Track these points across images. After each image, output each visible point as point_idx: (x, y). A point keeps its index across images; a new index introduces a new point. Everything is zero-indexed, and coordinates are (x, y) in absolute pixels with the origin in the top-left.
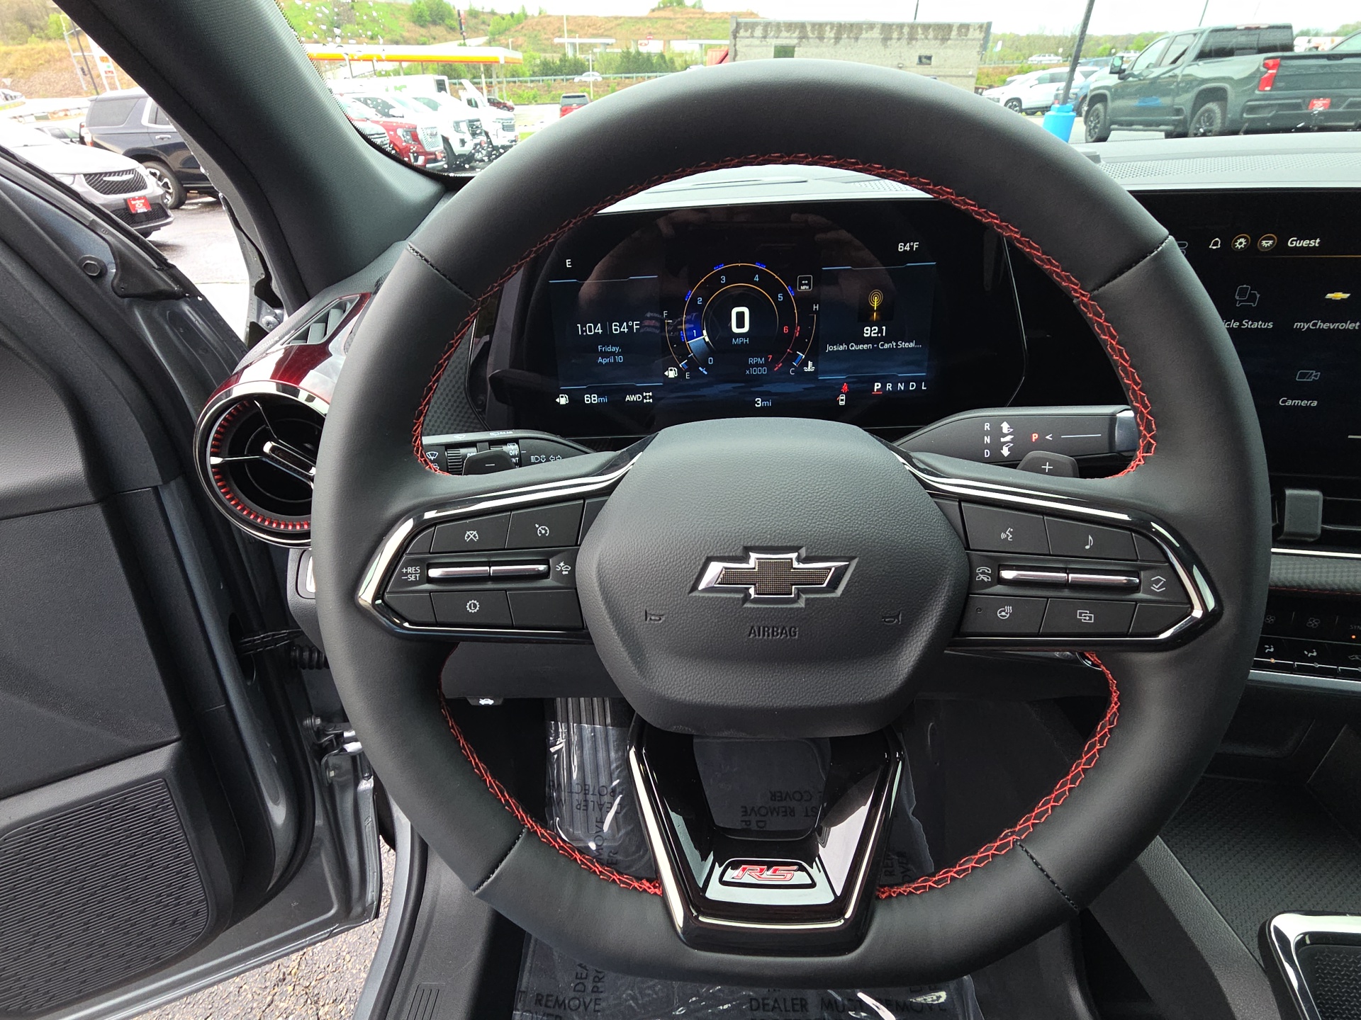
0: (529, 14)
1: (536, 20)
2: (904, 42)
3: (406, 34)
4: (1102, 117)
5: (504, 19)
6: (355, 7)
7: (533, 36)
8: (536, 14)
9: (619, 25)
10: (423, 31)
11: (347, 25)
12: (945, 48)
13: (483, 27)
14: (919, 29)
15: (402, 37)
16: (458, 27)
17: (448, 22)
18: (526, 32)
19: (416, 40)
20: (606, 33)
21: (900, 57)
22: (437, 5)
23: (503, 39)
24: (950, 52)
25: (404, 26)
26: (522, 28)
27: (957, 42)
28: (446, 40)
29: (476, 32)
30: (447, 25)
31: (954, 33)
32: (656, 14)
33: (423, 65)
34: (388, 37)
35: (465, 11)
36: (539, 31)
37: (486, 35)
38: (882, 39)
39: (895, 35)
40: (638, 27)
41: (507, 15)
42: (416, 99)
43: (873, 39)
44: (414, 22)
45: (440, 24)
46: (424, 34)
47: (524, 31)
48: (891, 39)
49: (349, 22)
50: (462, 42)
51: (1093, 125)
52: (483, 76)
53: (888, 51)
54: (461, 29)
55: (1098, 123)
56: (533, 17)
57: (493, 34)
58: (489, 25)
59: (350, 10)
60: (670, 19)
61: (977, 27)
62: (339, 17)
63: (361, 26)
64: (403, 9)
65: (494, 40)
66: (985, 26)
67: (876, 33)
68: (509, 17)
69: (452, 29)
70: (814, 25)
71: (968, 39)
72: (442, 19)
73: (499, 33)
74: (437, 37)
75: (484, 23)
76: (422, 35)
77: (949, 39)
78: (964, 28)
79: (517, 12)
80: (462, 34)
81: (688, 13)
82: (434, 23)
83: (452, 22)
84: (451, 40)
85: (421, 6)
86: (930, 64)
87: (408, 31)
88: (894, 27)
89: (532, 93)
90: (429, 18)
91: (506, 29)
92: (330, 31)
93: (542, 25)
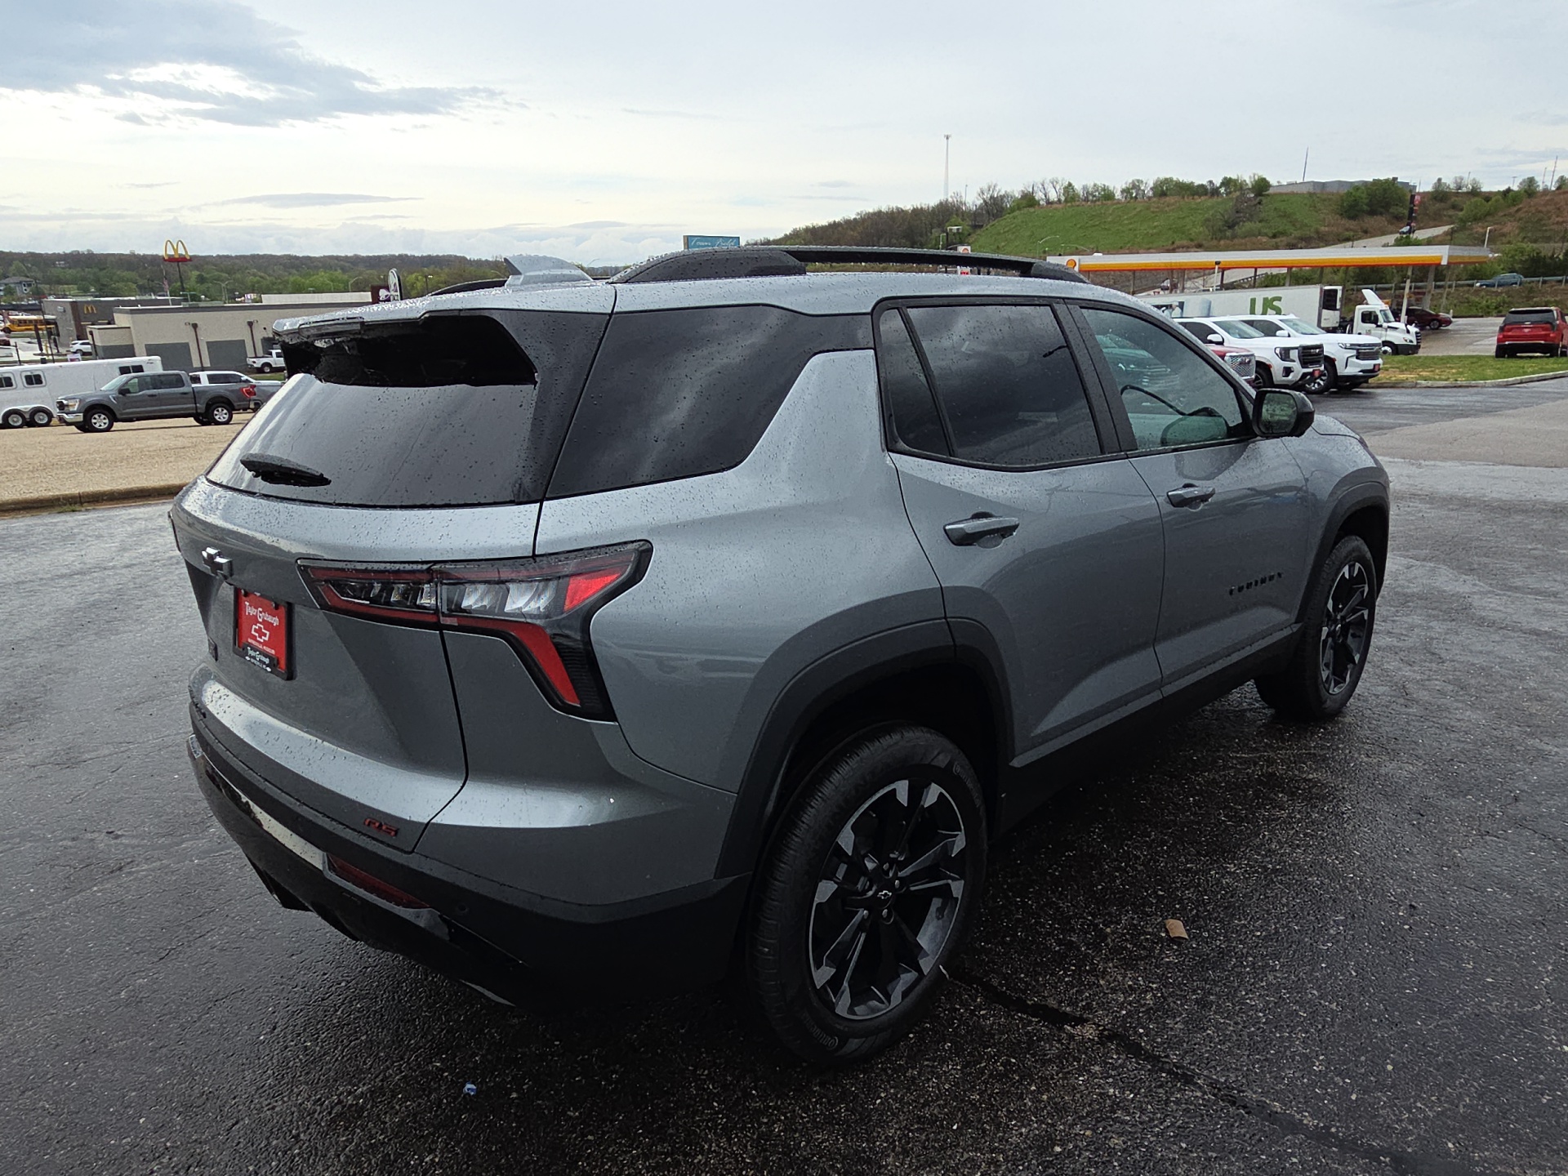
3: (1323, 229)
5: (1488, 200)
6: (1264, 201)
7: (1534, 220)
10: (1350, 223)
11: (1246, 224)
13: (1451, 212)
15: (1317, 232)
16: (1407, 216)
17: (1392, 209)
18: (1523, 215)
19: (1336, 235)
22: (1385, 190)
23: (1478, 226)
25: (1325, 219)
26: (1518, 209)
29: (1436, 220)
30: (1391, 215)
34: (1297, 234)
37: (1448, 225)
44: (1342, 215)
45: (1381, 214)
46: (1352, 227)
47: (1521, 214)
49: (1250, 219)
50: (1403, 237)
52: (1408, 281)
54: (1410, 217)
57: (1463, 221)
58: (1461, 209)
59: (1255, 205)
62: (1239, 215)
63: (1264, 223)
64: (1330, 200)
69: (1397, 218)
72: (1385, 207)
73: (1475, 220)
74: (1370, 229)
75: (1454, 207)
76: (1347, 230)
80: (1409, 224)
82: (1372, 213)
83: (1400, 210)
85: (1358, 193)
87: (1328, 226)
89: (1494, 301)
90: (1365, 207)
91: (1489, 214)
92: (1220, 231)
93: (1556, 204)
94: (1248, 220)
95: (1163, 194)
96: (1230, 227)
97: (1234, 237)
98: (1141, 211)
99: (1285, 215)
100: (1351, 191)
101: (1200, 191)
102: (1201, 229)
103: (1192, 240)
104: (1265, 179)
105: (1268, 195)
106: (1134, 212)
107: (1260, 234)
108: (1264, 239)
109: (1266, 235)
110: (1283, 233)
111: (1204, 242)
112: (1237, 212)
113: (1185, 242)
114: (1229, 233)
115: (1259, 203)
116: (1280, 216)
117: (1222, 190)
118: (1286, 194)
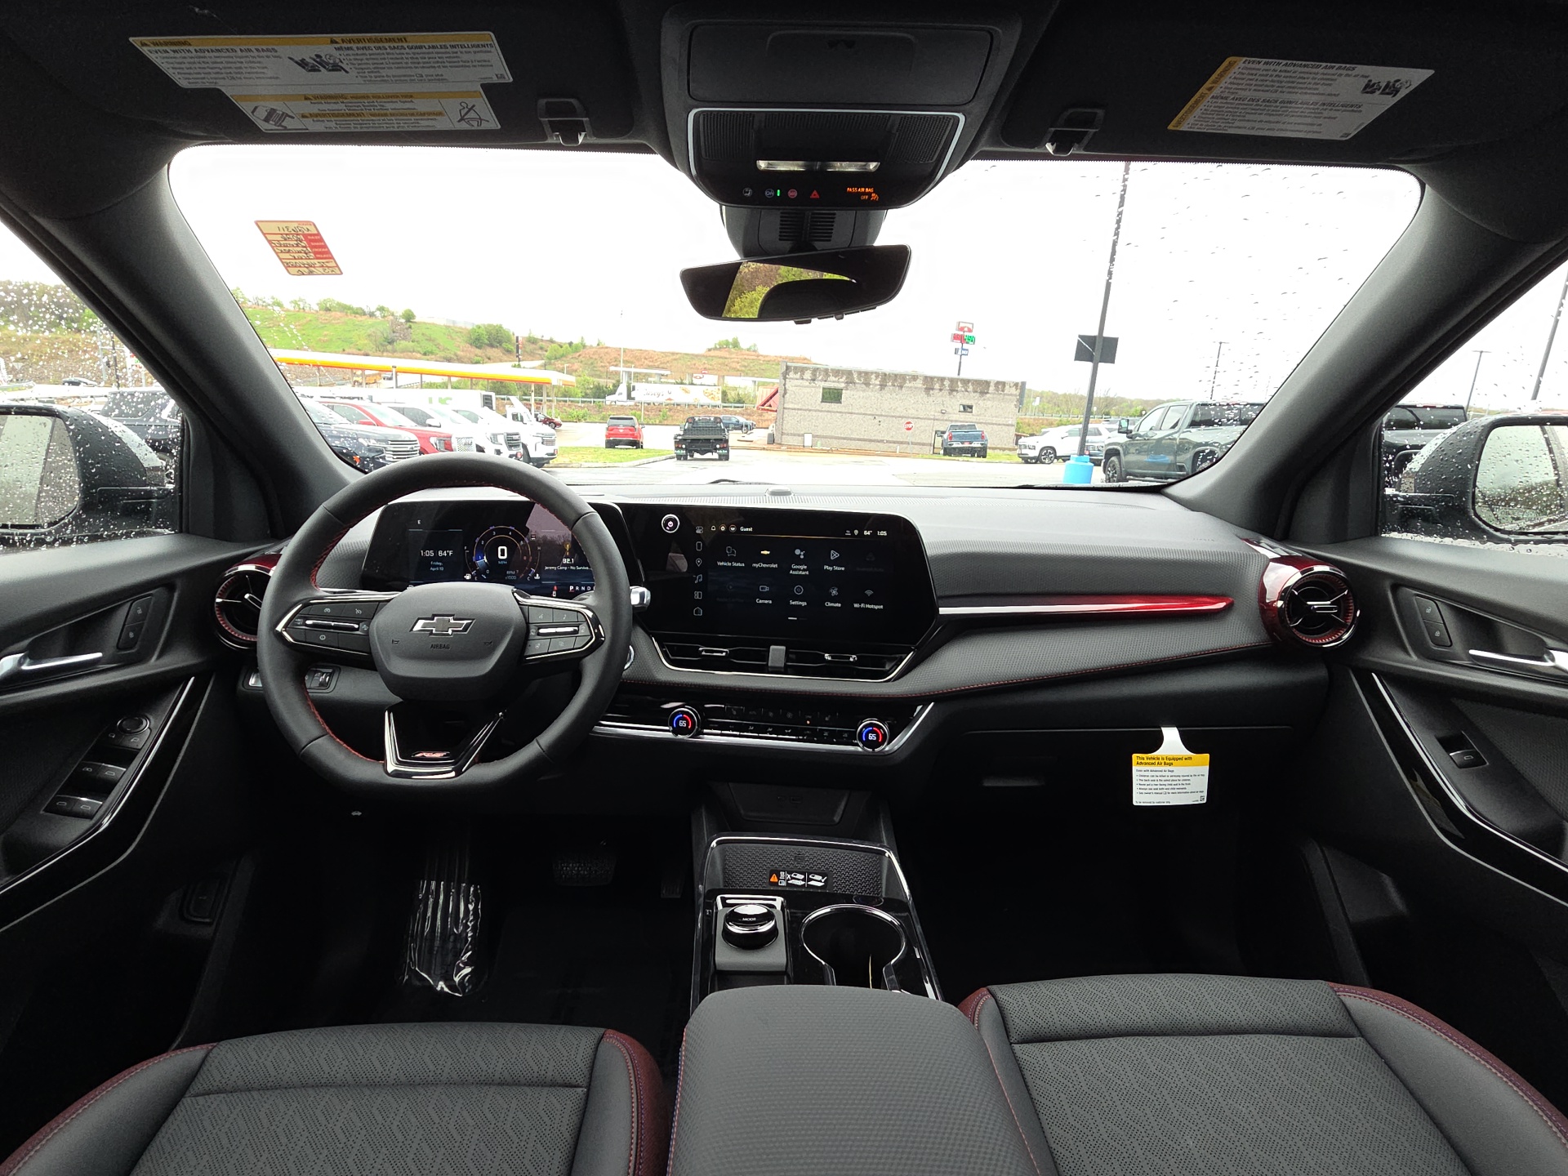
0: (588, 343)
1: (594, 350)
2: (946, 393)
3: (460, 353)
4: (1118, 469)
5: (561, 347)
6: (413, 327)
7: (590, 363)
8: (595, 345)
9: (675, 360)
10: (478, 351)
11: (402, 342)
12: (984, 400)
13: (540, 352)
14: (959, 383)
15: (456, 355)
16: (515, 350)
17: (504, 345)
18: (583, 359)
19: (470, 359)
20: (661, 366)
21: (943, 404)
22: (497, 331)
23: (559, 364)
24: (989, 403)
25: (460, 346)
26: (580, 356)
27: (995, 396)
28: (501, 361)
29: (532, 355)
30: (504, 348)
31: (992, 389)
32: (712, 353)
33: (472, 382)
34: (442, 354)
35: (523, 338)
36: (596, 359)
37: (542, 359)
38: (926, 389)
39: (937, 386)
40: (694, 362)
41: (565, 344)
42: (457, 411)
43: (916, 388)
44: (471, 344)
45: (496, 347)
46: (479, 354)
47: (581, 359)
48: (933, 389)
49: (405, 338)
50: (517, 363)
51: (1111, 474)
52: (533, 394)
53: (931, 399)
54: (518, 352)
55: (1116, 473)
56: (591, 347)
57: (550, 359)
58: (546, 351)
59: (407, 329)
60: (726, 358)
61: (1012, 385)
62: (395, 334)
63: (416, 343)
64: (460, 332)
65: (550, 364)
66: (1020, 384)
67: (919, 383)
68: (568, 345)
69: (509, 351)
70: (860, 373)
71: (1004, 395)
72: (500, 342)
73: (556, 358)
74: (492, 357)
75: (541, 348)
76: (476, 355)
77: (987, 393)
78: (1001, 385)
79: (576, 341)
80: (517, 356)
81: (743, 355)
82: (492, 346)
83: (509, 346)
84: (506, 361)
85: (480, 331)
86: (971, 412)
87: (463, 351)
88: (936, 380)
89: (581, 412)
90: (486, 341)
91: (563, 356)
92: (383, 345)
93: (599, 354)
94: (403, 339)
95: (328, 310)
96: (390, 343)
97: (394, 351)
98: (310, 321)
99: (430, 340)
100: (475, 327)
101: (360, 312)
102: (366, 342)
103: (359, 350)
104: (410, 311)
105: (415, 322)
106: (304, 321)
107: (414, 351)
108: (419, 355)
109: (419, 352)
110: (432, 353)
111: (370, 353)
112: (394, 332)
113: (354, 351)
114: (389, 347)
115: (410, 327)
116: (427, 340)
117: (378, 313)
118: (429, 324)
